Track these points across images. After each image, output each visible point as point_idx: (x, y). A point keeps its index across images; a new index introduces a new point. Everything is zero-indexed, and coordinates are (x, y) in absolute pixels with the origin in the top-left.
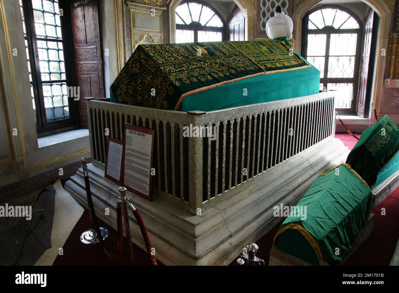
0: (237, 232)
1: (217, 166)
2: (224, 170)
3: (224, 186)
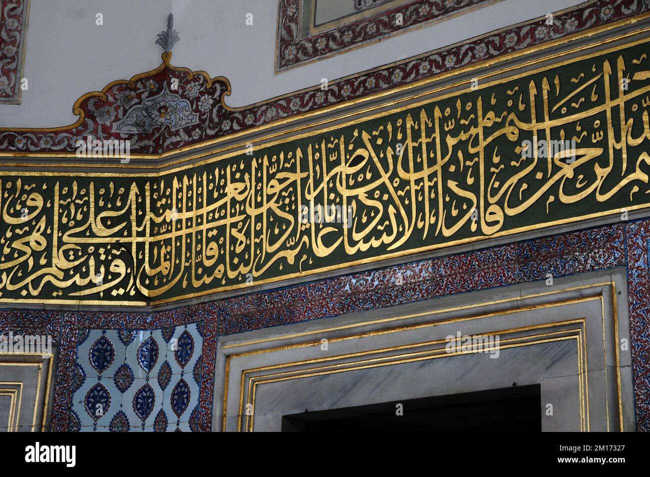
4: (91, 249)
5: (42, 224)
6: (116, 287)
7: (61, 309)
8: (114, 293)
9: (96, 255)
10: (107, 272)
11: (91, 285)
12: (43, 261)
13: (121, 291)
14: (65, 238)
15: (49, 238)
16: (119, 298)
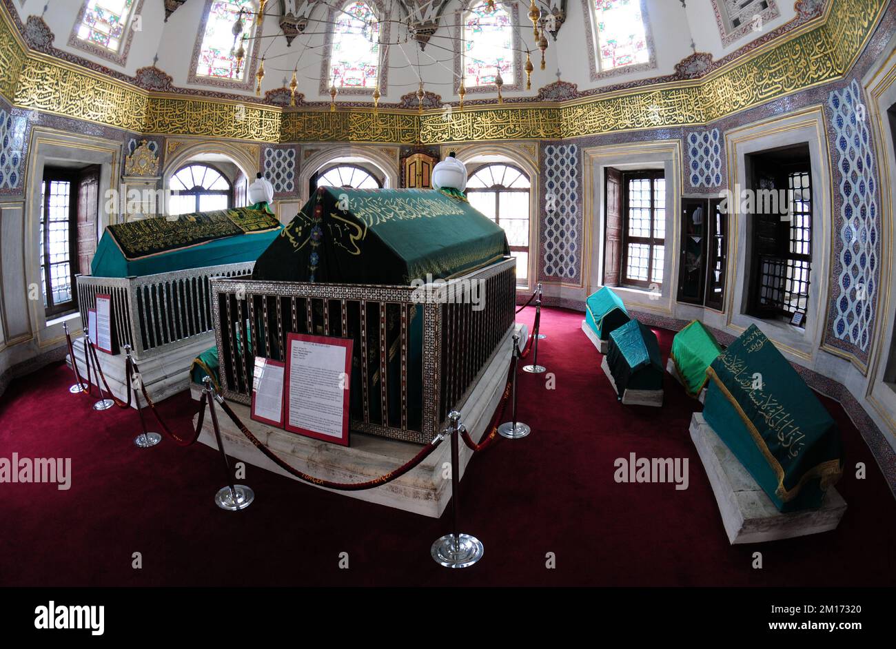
0: (171, 375)
1: (153, 321)
2: (161, 325)
3: (163, 339)
4: (819, 60)
5: (802, 55)
6: (831, 72)
7: (819, 87)
8: (831, 75)
9: (821, 61)
10: (827, 67)
11: (824, 74)
12: (808, 70)
13: (833, 74)
14: (811, 58)
15: (806, 59)
16: (833, 76)
